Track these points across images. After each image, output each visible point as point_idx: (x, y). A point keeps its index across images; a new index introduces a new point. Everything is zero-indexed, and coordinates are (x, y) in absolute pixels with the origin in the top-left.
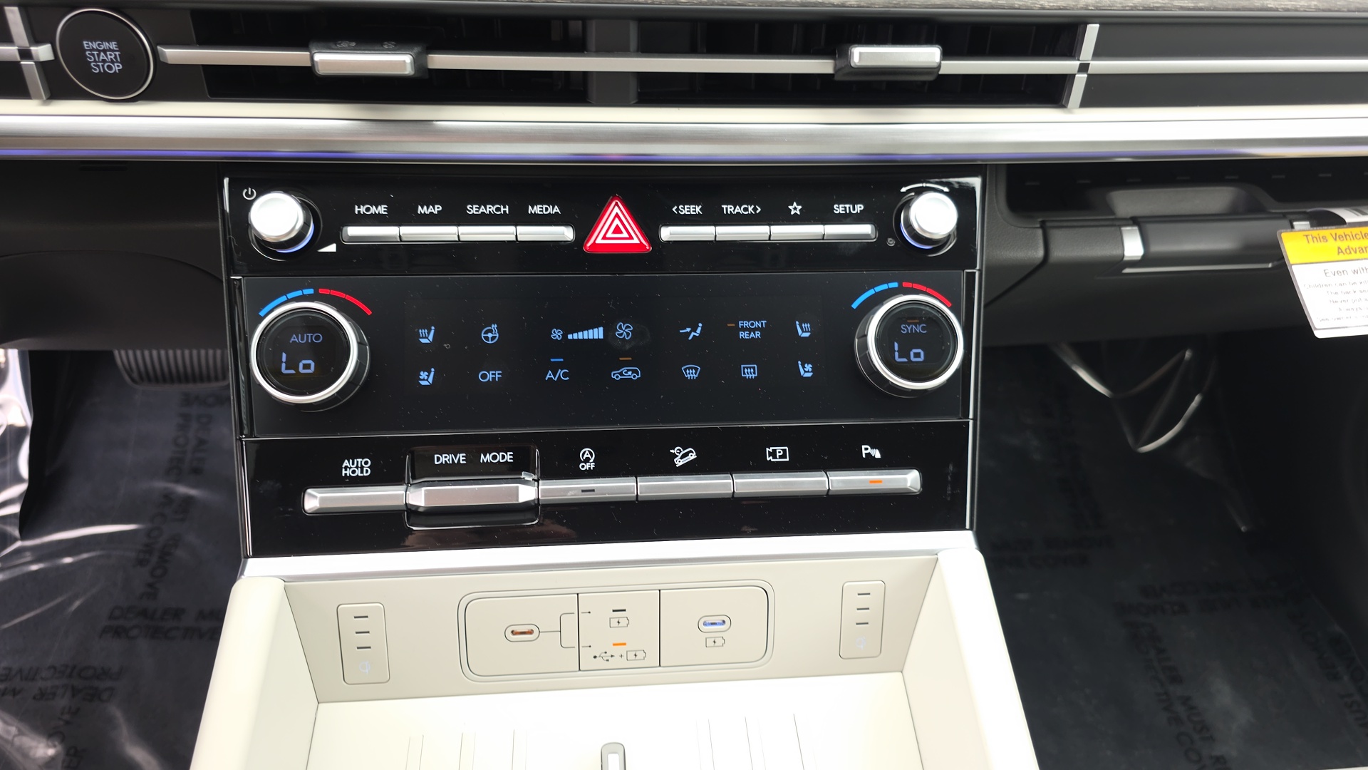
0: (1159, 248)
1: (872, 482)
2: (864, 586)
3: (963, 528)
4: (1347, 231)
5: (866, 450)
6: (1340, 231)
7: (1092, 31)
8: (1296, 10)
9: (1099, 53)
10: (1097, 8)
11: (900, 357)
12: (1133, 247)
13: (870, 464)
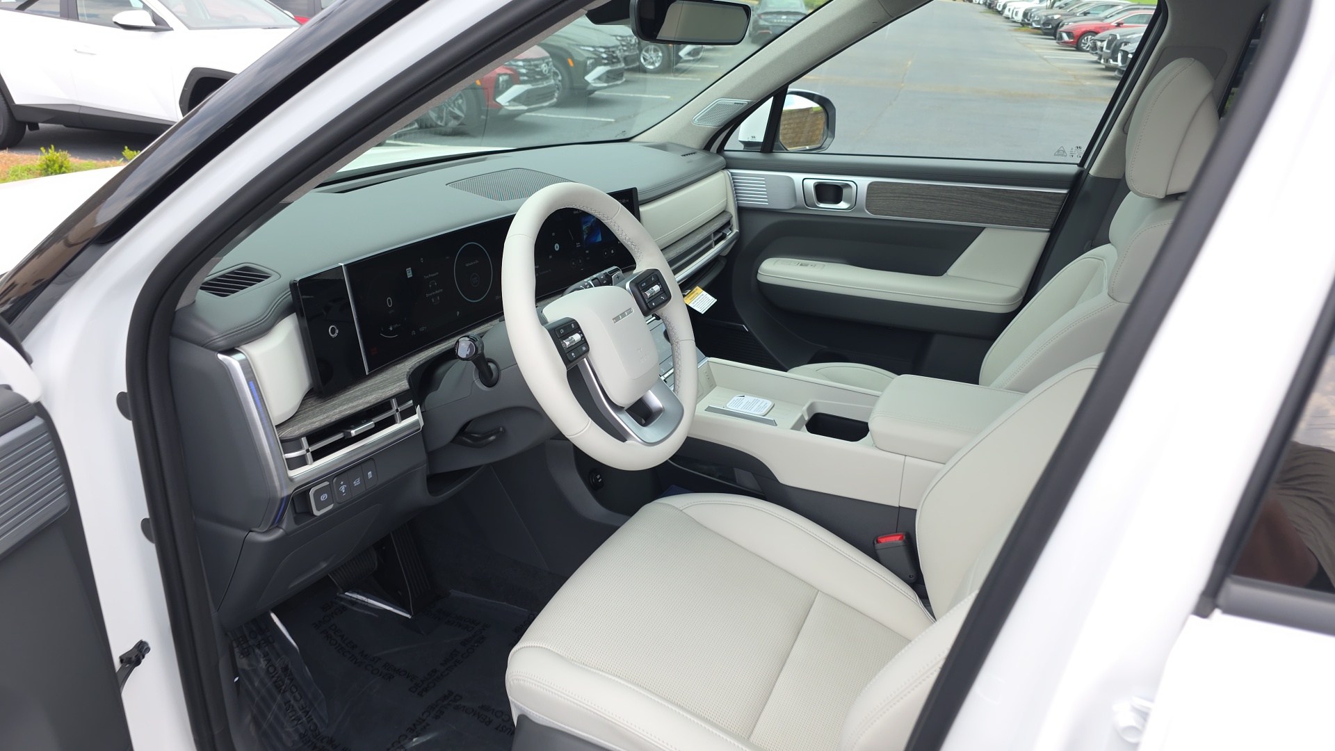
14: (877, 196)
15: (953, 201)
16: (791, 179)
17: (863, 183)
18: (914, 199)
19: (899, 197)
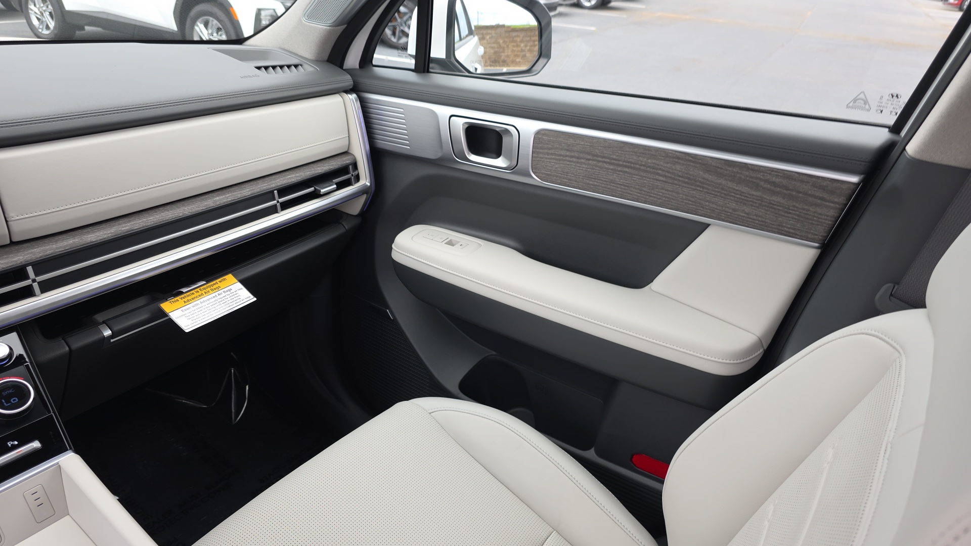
0: (117, 328)
1: (17, 453)
2: (33, 490)
3: (67, 450)
4: (185, 295)
5: (9, 444)
6: (182, 296)
7: (30, 269)
8: (97, 241)
9: (37, 275)
10: (26, 262)
11: (7, 404)
12: (107, 333)
13: (14, 447)
14: (548, 154)
15: (658, 174)
16: (434, 114)
17: (528, 128)
18: (600, 164)
19: (578, 158)
